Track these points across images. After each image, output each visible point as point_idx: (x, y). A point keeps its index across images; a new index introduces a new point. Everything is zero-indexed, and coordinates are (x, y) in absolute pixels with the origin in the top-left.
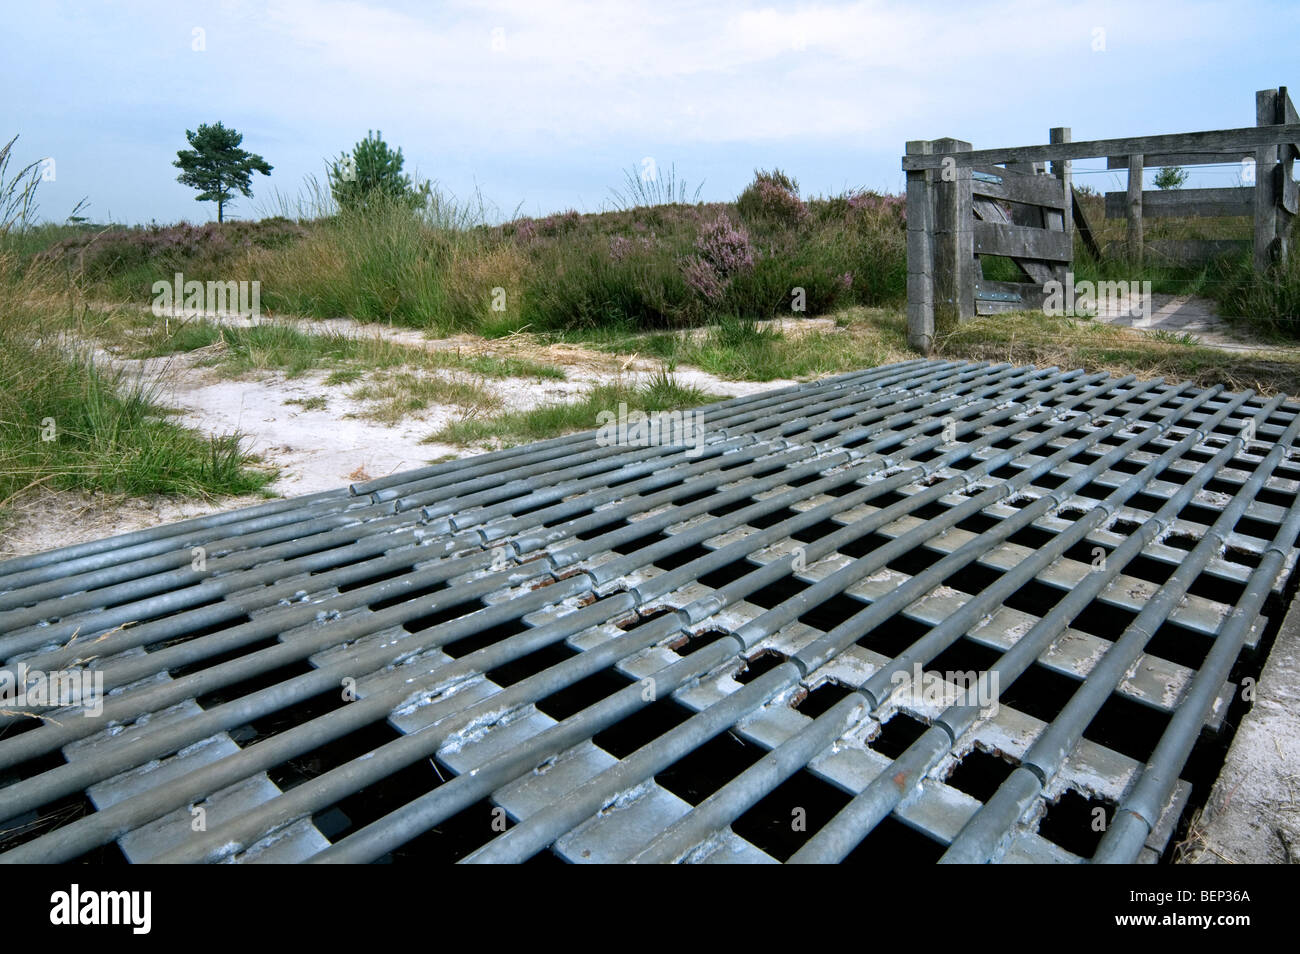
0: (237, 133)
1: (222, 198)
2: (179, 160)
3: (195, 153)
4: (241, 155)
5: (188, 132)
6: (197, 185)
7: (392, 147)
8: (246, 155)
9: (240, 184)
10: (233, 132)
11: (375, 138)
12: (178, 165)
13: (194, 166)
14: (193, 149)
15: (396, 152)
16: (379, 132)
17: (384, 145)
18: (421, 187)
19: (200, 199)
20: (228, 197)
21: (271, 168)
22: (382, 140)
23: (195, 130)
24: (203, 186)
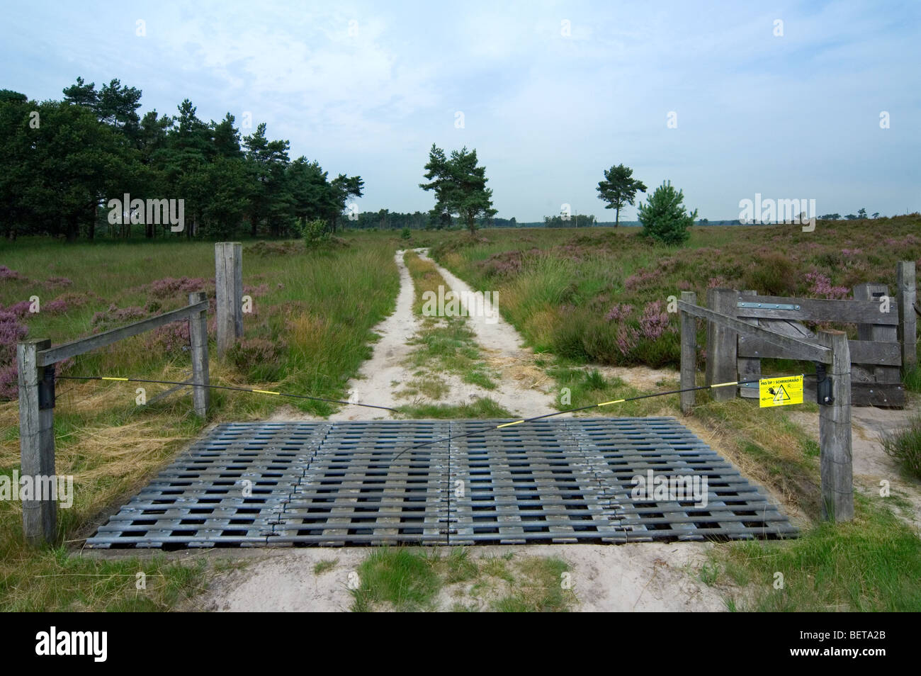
0: (630, 169)
1: (618, 206)
2: (599, 187)
3: (607, 182)
4: (631, 181)
5: (605, 172)
6: (607, 200)
7: (677, 189)
8: (634, 181)
9: (628, 198)
10: (628, 169)
11: (667, 185)
12: (598, 190)
13: (606, 190)
14: (606, 180)
15: (679, 192)
16: (669, 181)
17: (671, 189)
18: (691, 213)
19: (607, 207)
20: (622, 206)
21: (646, 188)
22: (671, 186)
23: (608, 170)
24: (610, 200)
